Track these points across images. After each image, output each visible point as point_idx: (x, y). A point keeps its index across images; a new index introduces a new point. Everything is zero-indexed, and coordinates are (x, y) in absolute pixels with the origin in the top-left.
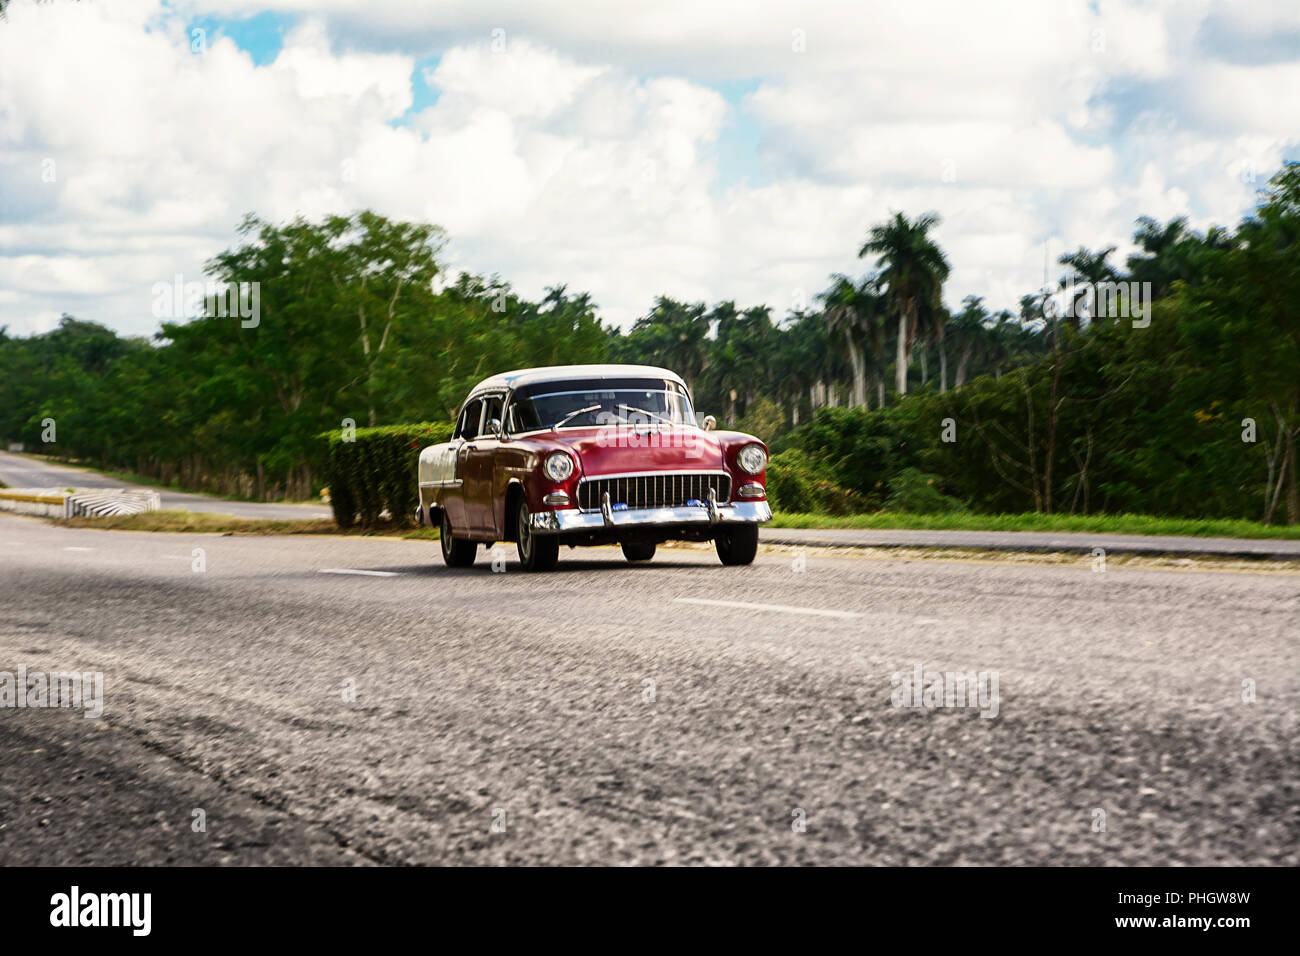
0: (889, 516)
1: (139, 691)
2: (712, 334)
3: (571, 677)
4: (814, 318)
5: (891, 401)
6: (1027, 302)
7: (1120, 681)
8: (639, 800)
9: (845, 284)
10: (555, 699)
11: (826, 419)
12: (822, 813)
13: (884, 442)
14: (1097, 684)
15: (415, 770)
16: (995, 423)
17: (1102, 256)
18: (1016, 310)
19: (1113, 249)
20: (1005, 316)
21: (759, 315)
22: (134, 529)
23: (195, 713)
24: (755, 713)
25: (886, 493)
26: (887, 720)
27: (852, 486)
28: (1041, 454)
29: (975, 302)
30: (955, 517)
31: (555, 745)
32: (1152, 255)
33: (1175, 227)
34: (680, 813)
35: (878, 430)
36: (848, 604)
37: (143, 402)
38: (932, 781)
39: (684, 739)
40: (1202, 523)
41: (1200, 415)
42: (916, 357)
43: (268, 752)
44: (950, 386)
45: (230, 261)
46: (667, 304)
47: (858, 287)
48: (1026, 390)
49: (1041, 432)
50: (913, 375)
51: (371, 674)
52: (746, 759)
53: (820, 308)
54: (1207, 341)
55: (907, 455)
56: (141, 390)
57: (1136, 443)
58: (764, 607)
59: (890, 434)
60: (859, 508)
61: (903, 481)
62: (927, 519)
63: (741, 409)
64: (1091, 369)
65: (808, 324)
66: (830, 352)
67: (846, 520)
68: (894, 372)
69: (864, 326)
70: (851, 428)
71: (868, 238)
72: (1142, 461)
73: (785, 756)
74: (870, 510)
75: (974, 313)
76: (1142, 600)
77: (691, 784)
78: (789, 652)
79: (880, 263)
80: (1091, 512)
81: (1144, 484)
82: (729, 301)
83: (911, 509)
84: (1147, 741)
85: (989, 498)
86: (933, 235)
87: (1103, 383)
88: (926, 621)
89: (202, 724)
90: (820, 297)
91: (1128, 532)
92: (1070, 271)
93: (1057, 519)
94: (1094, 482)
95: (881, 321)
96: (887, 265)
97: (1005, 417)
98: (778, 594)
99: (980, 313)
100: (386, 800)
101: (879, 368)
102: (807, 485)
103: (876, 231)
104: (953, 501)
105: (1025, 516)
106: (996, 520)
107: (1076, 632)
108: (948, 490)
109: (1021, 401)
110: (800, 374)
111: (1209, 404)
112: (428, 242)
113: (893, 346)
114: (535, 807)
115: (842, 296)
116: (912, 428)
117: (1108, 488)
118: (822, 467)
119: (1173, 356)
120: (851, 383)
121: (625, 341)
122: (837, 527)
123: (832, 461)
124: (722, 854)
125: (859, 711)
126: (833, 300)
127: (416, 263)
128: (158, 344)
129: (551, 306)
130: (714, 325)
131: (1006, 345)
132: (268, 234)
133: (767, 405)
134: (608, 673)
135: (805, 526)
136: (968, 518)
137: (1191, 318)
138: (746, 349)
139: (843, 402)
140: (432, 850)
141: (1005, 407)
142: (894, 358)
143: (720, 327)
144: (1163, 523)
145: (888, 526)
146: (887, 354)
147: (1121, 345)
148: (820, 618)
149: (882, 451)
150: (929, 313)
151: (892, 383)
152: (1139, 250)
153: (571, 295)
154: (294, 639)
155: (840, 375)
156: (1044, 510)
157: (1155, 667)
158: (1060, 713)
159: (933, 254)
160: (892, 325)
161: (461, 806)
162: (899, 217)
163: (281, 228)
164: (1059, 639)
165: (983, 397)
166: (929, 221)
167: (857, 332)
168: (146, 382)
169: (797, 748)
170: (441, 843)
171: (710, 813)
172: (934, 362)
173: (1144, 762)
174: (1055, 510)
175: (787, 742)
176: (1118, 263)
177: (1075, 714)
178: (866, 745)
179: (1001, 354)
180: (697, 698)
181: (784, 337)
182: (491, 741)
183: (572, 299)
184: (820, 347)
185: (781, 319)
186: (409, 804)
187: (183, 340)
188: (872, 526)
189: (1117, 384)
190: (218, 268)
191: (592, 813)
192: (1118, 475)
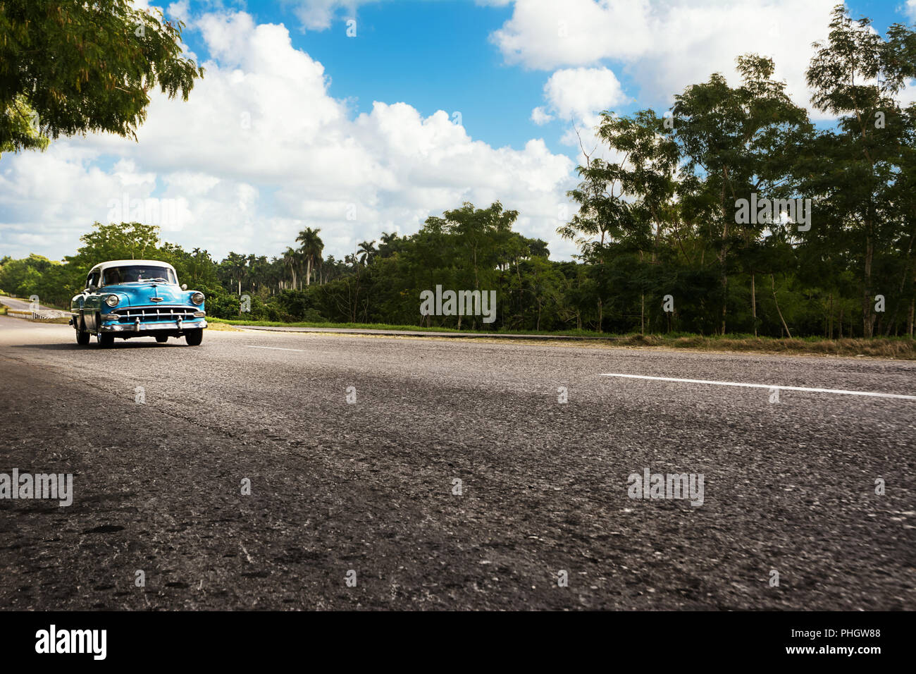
0: (306, 323)
1: (79, 370)
2: (247, 264)
3: (218, 367)
4: (280, 260)
5: (304, 287)
6: (347, 257)
7: (389, 369)
8: (251, 401)
9: (291, 250)
10: (216, 373)
11: (284, 292)
12: (309, 404)
13: (303, 300)
14: (383, 370)
15: (178, 392)
16: (338, 294)
17: (371, 244)
18: (344, 260)
19: (374, 242)
20: (341, 261)
21: (263, 259)
22: (57, 323)
23: (100, 376)
24: (280, 378)
25: (303, 316)
26: (322, 379)
27: (293, 314)
28: (353, 304)
29: (332, 257)
30: (326, 324)
31: (220, 386)
32: (386, 244)
33: (393, 235)
34: (265, 404)
35: (301, 296)
36: (300, 347)
37: (58, 282)
38: (340, 396)
39: (260, 385)
40: (402, 327)
41: (401, 293)
42: (312, 274)
43: (128, 387)
44: (323, 283)
45: (89, 237)
46: (232, 254)
47: (295, 250)
48: (348, 284)
49: (353, 298)
50: (311, 279)
51: (153, 366)
52: (281, 390)
53: (283, 257)
54: (405, 269)
55: (310, 303)
56: (58, 278)
57: (381, 302)
58: (274, 348)
59: (305, 298)
60: (295, 321)
61: (309, 312)
62: (317, 324)
63: (256, 289)
64: (368, 278)
65: (278, 263)
66: (285, 271)
67: (291, 324)
68: (306, 278)
69: (297, 263)
70: (293, 295)
71: (298, 235)
72: (383, 307)
73: (293, 389)
74: (298, 321)
75: (331, 259)
76: (391, 347)
77: (266, 397)
78: (286, 361)
79: (302, 244)
80: (368, 322)
81: (384, 314)
82: (253, 254)
83: (311, 321)
84: (401, 385)
85: (336, 318)
86: (319, 235)
87: (372, 283)
88: (326, 353)
89: (103, 379)
90: (283, 253)
91: (379, 329)
92: (361, 248)
93: (358, 325)
94: (369, 313)
95: (302, 262)
96: (304, 244)
97: (342, 293)
98: (278, 344)
99: (333, 260)
100: (173, 400)
101: (301, 277)
102: (278, 313)
103: (301, 233)
104: (325, 319)
105: (348, 323)
106: (339, 325)
107: (373, 355)
108: (322, 315)
109: (347, 288)
110: (275, 278)
111: (404, 289)
112: (154, 231)
113: (306, 270)
114: (220, 403)
115: (290, 254)
116: (310, 296)
117: (373, 315)
118: (283, 308)
119: (393, 275)
120: (292, 281)
121: (219, 266)
122: (288, 326)
123: (286, 306)
124: (282, 415)
125: (312, 377)
126: (287, 255)
127: (151, 238)
128: (63, 264)
129: (195, 254)
130: (248, 261)
131: (341, 270)
132: (102, 228)
133: (265, 288)
134: (230, 366)
135: (278, 326)
136: (330, 324)
137: (400, 263)
138: (258, 269)
139: (289, 287)
140: (191, 414)
141: (342, 290)
142: (306, 274)
143: (250, 263)
144: (390, 326)
145: (305, 326)
146: (303, 272)
147: (378, 271)
148: (292, 352)
149: (302, 303)
150: (317, 260)
151: (305, 281)
152: (382, 242)
153: (201, 251)
154: (124, 356)
155: (289, 279)
156: (353, 322)
157: (399, 365)
158: (374, 377)
159: (319, 241)
160: (306, 263)
161: (197, 402)
162: (309, 229)
163: (107, 226)
164: (367, 357)
165: (334, 286)
166: (317, 231)
167: (294, 265)
168: (60, 275)
169: (296, 387)
170: (194, 412)
171: (274, 404)
172: (318, 276)
173: (401, 390)
174: (357, 322)
175: (292, 385)
176: (376, 247)
177: (378, 378)
178: (318, 386)
179: (339, 273)
180: (261, 374)
181: (270, 266)
182: (199, 385)
183: (202, 252)
184: (282, 269)
185: (270, 261)
186: (180, 402)
187: (73, 262)
188: (299, 326)
189: (377, 282)
190: (84, 239)
191: (238, 404)
192: (376, 311)
